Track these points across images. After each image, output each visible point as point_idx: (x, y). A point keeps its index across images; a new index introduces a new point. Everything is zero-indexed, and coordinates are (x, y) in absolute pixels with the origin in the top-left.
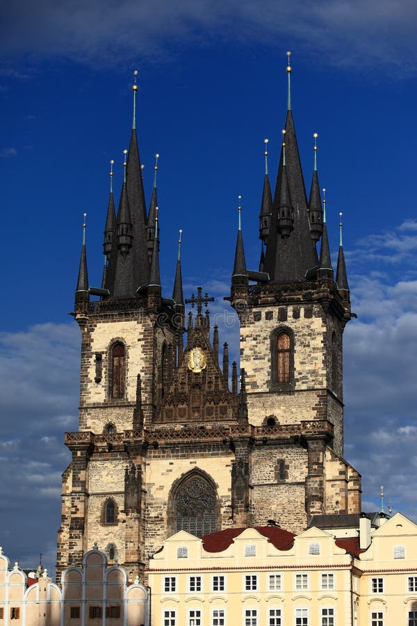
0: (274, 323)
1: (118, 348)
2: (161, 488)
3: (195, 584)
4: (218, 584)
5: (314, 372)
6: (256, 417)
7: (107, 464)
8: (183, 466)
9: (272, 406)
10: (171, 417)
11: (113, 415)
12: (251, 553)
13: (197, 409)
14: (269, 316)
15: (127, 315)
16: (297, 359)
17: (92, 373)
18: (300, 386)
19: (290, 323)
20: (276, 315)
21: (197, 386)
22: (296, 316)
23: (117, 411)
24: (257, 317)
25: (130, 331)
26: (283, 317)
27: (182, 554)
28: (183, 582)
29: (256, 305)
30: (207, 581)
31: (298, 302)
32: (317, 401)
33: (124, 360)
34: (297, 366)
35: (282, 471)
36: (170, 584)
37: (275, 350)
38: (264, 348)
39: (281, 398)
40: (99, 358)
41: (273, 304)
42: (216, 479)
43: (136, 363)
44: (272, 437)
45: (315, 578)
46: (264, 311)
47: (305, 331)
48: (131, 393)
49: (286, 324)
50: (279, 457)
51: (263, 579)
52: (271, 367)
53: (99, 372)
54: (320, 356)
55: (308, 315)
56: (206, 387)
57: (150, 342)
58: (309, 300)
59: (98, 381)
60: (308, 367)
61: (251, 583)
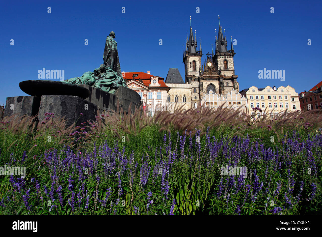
0: (224, 59)
1: (194, 61)
2: (205, 86)
3: (257, 97)
4: (262, 97)
5: (232, 67)
6: (222, 74)
7: (194, 82)
8: (209, 83)
9: (225, 73)
10: (205, 74)
11: (194, 73)
12: (269, 91)
13: (210, 73)
14: (223, 57)
15: (196, 56)
16: (229, 65)
17: (189, 66)
18: (229, 70)
19: (227, 59)
20: (224, 57)
21: (210, 69)
22: (228, 58)
23: (195, 73)
24: (221, 58)
25: (197, 59)
26: (225, 58)
27: (253, 91)
28: (254, 97)
29: (220, 56)
30: (260, 97)
31: (228, 55)
32: (233, 72)
33: (195, 64)
34: (229, 66)
35: (227, 84)
36: (251, 97)
37: (224, 64)
38: (222, 63)
39: (226, 71)
40: (191, 63)
41: (223, 55)
42: (215, 85)
43: (198, 65)
44: (226, 78)
45: (283, 97)
46: (222, 56)
47: (230, 60)
48: (198, 69)
49: (226, 59)
50: (227, 82)
51: (272, 97)
52: (224, 66)
53: (191, 66)
54: (233, 65)
55: (230, 58)
56: (212, 69)
57: (201, 61)
58: (230, 55)
59: (191, 67)
60: (231, 67)
61: (269, 97)
